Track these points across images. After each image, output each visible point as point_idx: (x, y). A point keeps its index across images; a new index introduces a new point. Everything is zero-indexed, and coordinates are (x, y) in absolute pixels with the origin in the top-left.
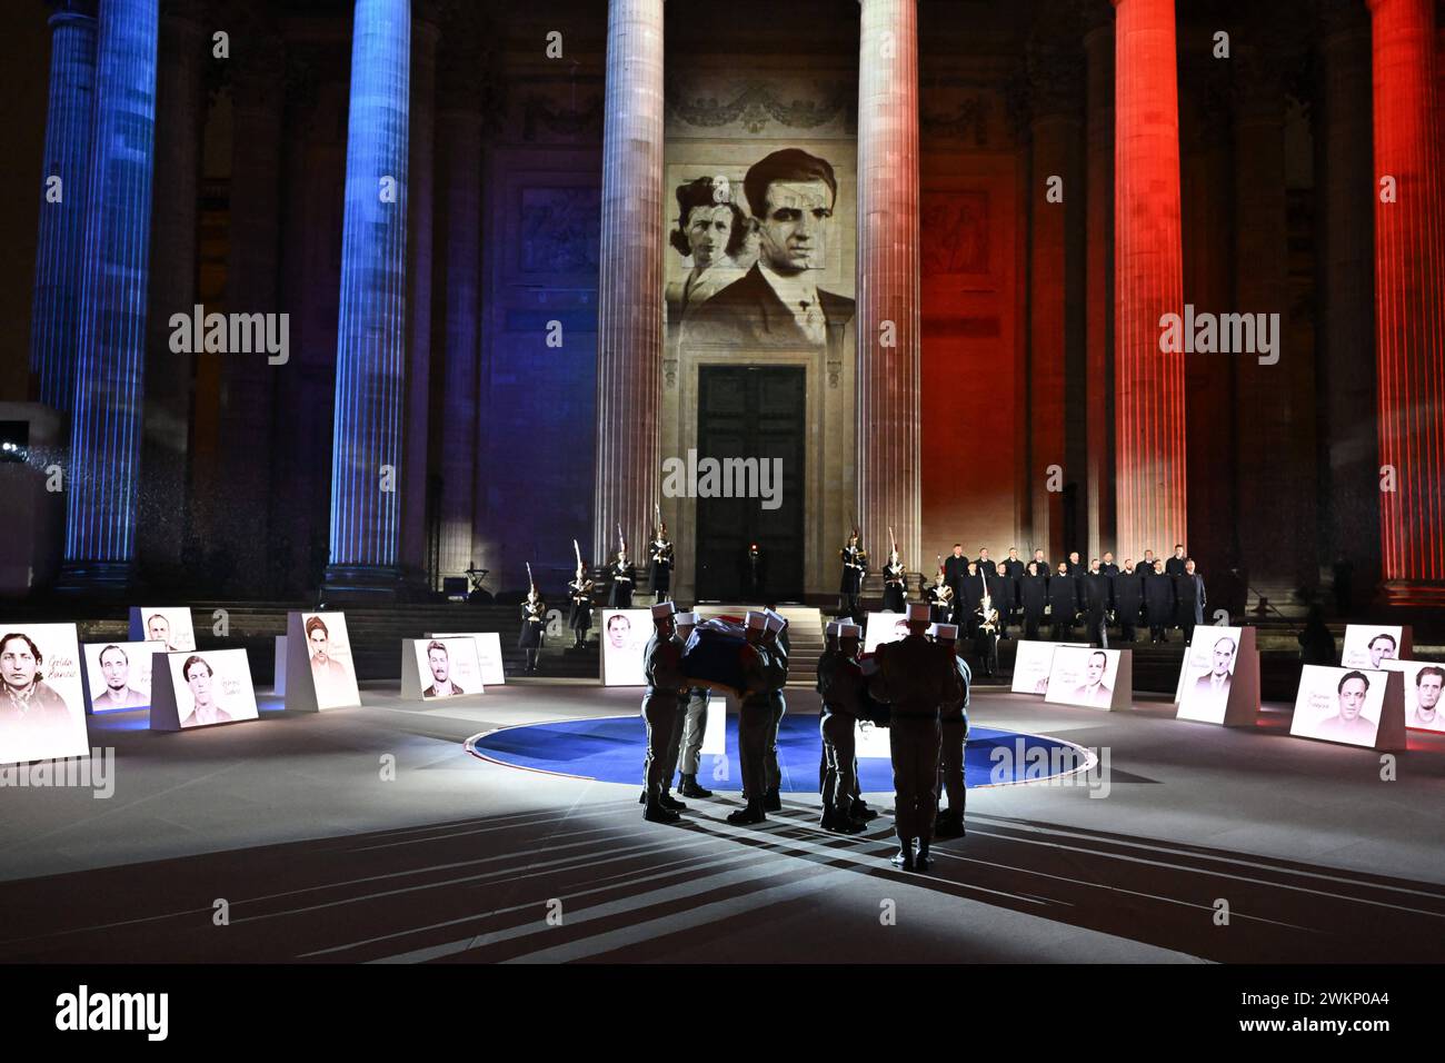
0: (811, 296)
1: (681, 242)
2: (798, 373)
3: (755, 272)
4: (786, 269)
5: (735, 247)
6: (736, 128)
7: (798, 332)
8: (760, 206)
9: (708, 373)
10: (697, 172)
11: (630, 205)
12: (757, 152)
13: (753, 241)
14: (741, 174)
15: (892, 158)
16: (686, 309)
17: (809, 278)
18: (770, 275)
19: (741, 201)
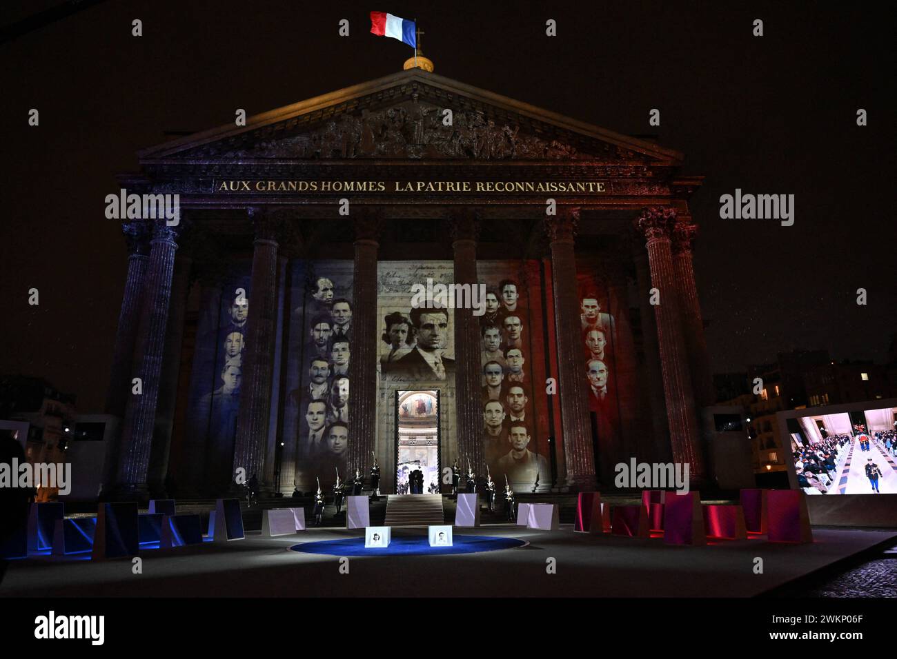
1: (387, 338)
7: (433, 374)
8: (418, 323)
10: (393, 310)
13: (415, 338)
16: (389, 365)
17: (438, 352)
18: (421, 352)
19: (410, 321)
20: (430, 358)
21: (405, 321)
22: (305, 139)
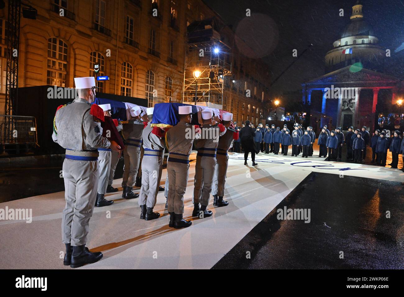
0: (353, 109)
2: (352, 115)
4: (351, 107)
5: (347, 106)
7: (352, 112)
9: (344, 115)
10: (345, 100)
11: (340, 108)
13: (349, 105)
14: (348, 100)
16: (343, 110)
17: (353, 108)
18: (350, 108)
19: (348, 102)
20: (351, 109)
21: (347, 102)
22: (331, 78)
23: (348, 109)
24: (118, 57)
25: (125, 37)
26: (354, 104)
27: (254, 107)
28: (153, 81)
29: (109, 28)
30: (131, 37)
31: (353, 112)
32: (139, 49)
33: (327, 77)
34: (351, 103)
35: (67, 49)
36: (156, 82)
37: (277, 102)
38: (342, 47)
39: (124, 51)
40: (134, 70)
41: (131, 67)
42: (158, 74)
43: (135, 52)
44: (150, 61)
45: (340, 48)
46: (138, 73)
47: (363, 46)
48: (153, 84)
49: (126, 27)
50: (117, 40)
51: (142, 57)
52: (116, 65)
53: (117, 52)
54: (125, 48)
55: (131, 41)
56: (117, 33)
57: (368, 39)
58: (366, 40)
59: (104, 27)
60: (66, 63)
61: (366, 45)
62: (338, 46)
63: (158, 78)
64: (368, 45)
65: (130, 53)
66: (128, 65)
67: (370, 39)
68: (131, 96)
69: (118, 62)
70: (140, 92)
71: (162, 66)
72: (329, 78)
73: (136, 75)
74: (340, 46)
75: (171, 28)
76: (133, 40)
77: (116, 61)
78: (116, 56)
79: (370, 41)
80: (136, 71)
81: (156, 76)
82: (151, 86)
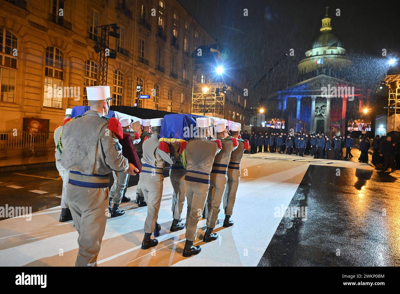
0: (325, 115)
1: (316, 111)
3: (321, 114)
4: (323, 113)
5: (320, 112)
6: (320, 103)
8: (322, 109)
9: (317, 120)
10: (317, 107)
12: (321, 105)
13: (321, 111)
14: (320, 107)
15: (328, 111)
16: (316, 116)
19: (320, 108)
20: (323, 115)
21: (319, 108)
22: (304, 86)
23: (321, 115)
24: (134, 74)
25: (138, 57)
26: (325, 110)
27: (238, 114)
28: (158, 93)
29: (127, 50)
30: (143, 56)
31: (325, 117)
32: (149, 66)
33: (301, 85)
34: (323, 109)
35: (97, 69)
36: (161, 94)
37: (262, 111)
38: (314, 57)
39: (139, 68)
40: (145, 84)
41: (142, 82)
42: (163, 87)
43: (147, 69)
44: (157, 76)
45: (312, 58)
46: (148, 87)
47: (332, 56)
48: (158, 96)
49: (140, 48)
50: (133, 59)
51: (152, 73)
52: (132, 80)
53: (133, 69)
54: (139, 66)
55: (143, 59)
56: (133, 53)
57: (336, 50)
58: (335, 51)
59: (123, 49)
60: (96, 80)
61: (335, 55)
62: (310, 55)
63: (162, 90)
64: (337, 56)
65: (143, 70)
66: (140, 79)
67: (338, 50)
68: (142, 108)
69: (134, 77)
70: (149, 103)
71: (166, 80)
72: (303, 86)
73: (146, 88)
74: (311, 56)
75: (173, 47)
76: (144, 58)
77: (132, 77)
78: (132, 73)
79: (339, 52)
80: (146, 85)
81: (161, 89)
82: (157, 97)
